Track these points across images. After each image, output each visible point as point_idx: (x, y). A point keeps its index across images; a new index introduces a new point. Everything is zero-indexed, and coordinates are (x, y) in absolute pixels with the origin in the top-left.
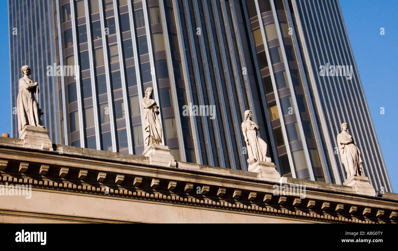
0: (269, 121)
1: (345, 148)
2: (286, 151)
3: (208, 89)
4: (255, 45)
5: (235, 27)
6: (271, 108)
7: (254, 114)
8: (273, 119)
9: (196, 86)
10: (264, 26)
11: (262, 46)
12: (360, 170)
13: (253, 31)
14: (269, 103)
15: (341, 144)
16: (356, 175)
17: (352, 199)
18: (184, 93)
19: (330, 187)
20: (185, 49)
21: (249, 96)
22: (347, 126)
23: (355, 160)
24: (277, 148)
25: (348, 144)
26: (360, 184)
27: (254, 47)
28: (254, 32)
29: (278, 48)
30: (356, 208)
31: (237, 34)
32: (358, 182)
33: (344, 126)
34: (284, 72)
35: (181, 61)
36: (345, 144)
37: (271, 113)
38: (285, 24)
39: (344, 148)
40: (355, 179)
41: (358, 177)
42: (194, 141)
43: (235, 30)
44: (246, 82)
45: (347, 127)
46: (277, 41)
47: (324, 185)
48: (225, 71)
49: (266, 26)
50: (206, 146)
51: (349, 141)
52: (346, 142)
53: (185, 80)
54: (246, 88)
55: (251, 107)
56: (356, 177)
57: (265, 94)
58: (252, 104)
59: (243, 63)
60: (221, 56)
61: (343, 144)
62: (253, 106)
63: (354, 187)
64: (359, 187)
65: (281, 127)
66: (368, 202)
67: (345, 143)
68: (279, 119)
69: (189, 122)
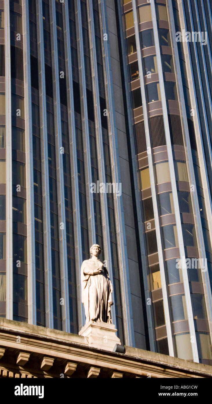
0: (148, 291)
1: (89, 280)
2: (166, 334)
3: (60, 240)
4: (141, 188)
5: (113, 162)
6: (154, 274)
7: (125, 279)
8: (155, 289)
9: (43, 234)
10: (154, 165)
11: (149, 191)
12: (108, 315)
13: (139, 171)
14: (152, 267)
15: (85, 274)
16: (95, 320)
17: (69, 352)
18: (25, 241)
19: (46, 333)
20: (33, 183)
21: (121, 254)
22: (98, 249)
23: (100, 298)
24: (156, 328)
25: (95, 274)
26: (98, 334)
27: (139, 191)
28: (141, 172)
29: (170, 194)
30: (75, 365)
31: (114, 172)
32: (97, 331)
33: (94, 248)
34: (174, 227)
35: (26, 200)
36: (90, 275)
37: (153, 281)
38: (183, 164)
39: (87, 280)
40: (92, 326)
41: (100, 323)
42: (29, 307)
43: (112, 167)
44: (119, 235)
45: (97, 251)
46: (169, 184)
47: (36, 329)
48: (89, 218)
49: (157, 166)
50: (46, 315)
51: (96, 271)
52: (92, 272)
53: (27, 224)
54: (118, 243)
55: (122, 269)
56: (95, 323)
57: (147, 254)
58: (124, 265)
59: (117, 210)
60: (87, 198)
61: (87, 275)
62: (124, 267)
63: (88, 338)
64: (94, 338)
65: (163, 300)
66: (97, 358)
67: (89, 273)
68: (161, 289)
69: (25, 281)
